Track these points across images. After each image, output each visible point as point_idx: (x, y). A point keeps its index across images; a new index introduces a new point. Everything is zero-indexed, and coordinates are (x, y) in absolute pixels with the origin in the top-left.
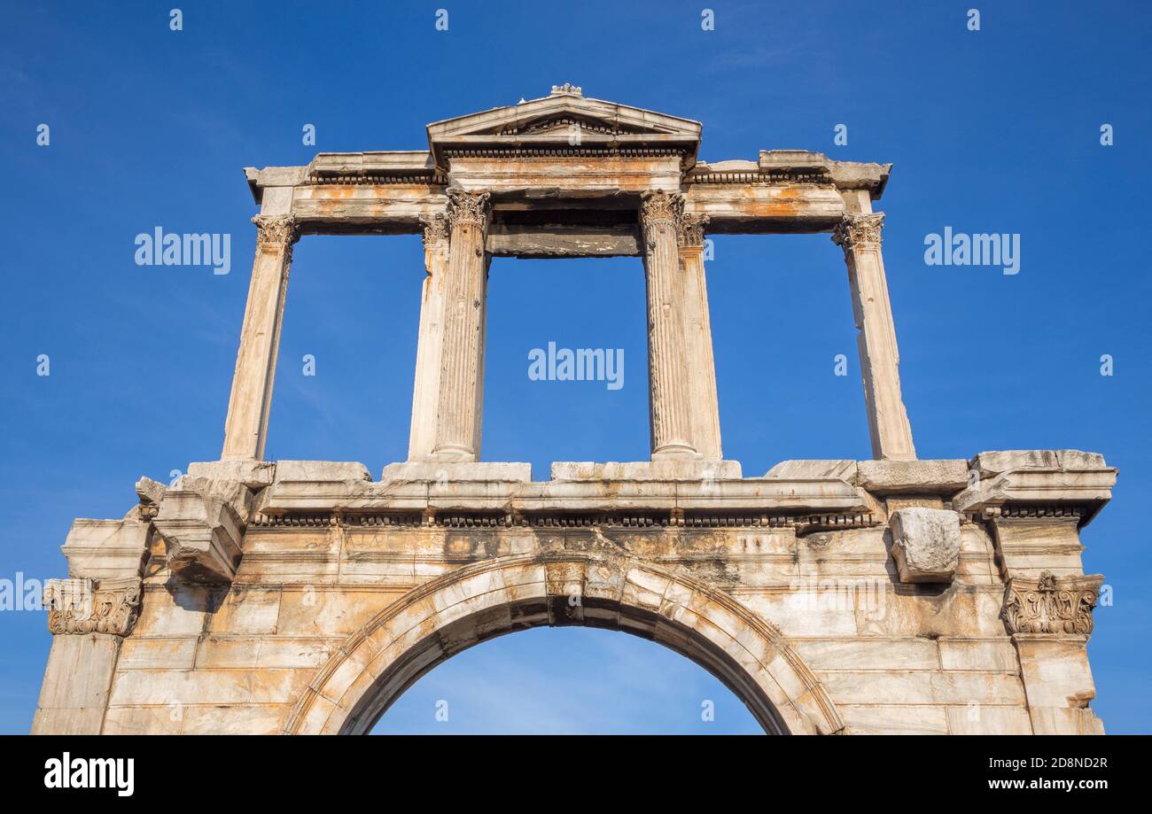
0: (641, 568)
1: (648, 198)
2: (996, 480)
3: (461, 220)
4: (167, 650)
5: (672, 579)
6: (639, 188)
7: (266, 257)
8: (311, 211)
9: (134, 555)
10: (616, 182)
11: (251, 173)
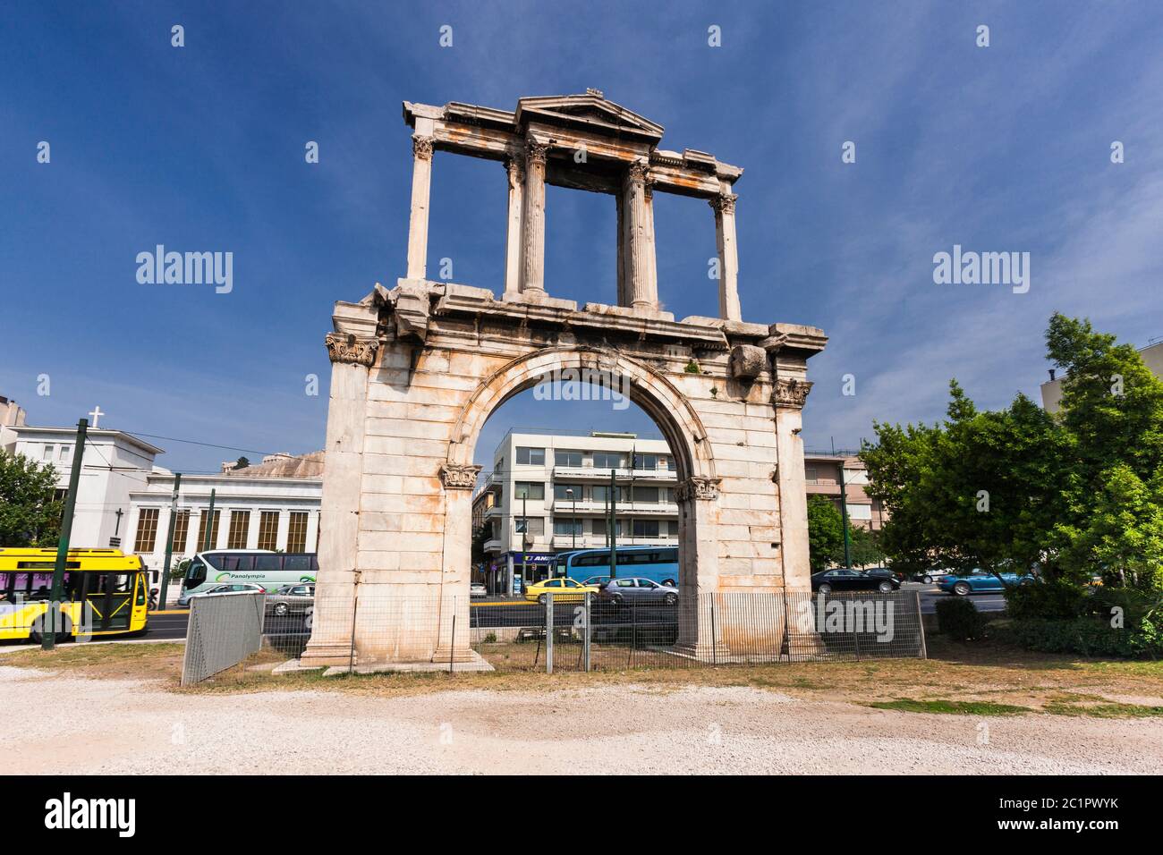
0: (624, 359)
1: (633, 165)
2: (781, 337)
3: (536, 160)
4: (393, 375)
5: (639, 366)
6: (628, 159)
7: (420, 160)
8: (445, 137)
9: (373, 324)
10: (617, 153)
11: (408, 106)
